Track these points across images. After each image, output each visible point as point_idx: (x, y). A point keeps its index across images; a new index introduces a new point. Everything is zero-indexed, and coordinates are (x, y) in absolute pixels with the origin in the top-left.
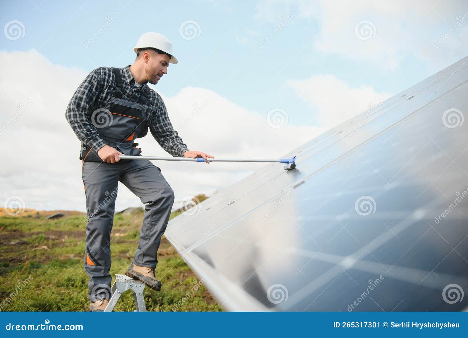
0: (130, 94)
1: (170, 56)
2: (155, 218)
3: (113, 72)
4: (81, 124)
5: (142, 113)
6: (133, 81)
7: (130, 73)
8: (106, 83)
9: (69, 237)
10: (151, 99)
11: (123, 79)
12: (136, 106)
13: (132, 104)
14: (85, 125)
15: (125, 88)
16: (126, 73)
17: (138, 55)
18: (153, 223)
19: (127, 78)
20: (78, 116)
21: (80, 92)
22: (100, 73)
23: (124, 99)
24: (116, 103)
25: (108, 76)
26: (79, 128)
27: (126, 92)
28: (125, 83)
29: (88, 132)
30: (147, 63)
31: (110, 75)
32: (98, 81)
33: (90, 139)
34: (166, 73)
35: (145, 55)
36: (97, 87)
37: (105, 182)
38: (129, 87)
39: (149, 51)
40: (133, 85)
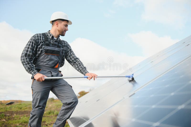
0: (53, 43)
1: (67, 21)
2: (66, 111)
3: (42, 35)
4: (27, 63)
5: (60, 52)
6: (53, 37)
7: (51, 33)
8: (39, 41)
9: (16, 114)
10: (63, 44)
11: (48, 37)
12: (57, 49)
13: (55, 49)
14: (28, 63)
15: (50, 41)
16: (48, 34)
17: (53, 24)
18: (65, 113)
19: (50, 36)
20: (25, 59)
21: (27, 48)
22: (36, 36)
23: (50, 46)
24: (47, 49)
25: (40, 37)
26: (26, 65)
27: (51, 43)
28: (49, 39)
29: (30, 67)
30: (58, 27)
31: (41, 36)
32: (35, 40)
33: (30, 70)
34: (68, 30)
35: (56, 23)
36: (35, 43)
37: (44, 91)
38: (52, 40)
39: (58, 21)
40: (53, 39)
